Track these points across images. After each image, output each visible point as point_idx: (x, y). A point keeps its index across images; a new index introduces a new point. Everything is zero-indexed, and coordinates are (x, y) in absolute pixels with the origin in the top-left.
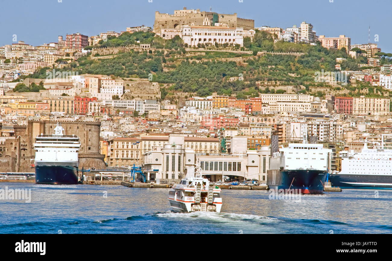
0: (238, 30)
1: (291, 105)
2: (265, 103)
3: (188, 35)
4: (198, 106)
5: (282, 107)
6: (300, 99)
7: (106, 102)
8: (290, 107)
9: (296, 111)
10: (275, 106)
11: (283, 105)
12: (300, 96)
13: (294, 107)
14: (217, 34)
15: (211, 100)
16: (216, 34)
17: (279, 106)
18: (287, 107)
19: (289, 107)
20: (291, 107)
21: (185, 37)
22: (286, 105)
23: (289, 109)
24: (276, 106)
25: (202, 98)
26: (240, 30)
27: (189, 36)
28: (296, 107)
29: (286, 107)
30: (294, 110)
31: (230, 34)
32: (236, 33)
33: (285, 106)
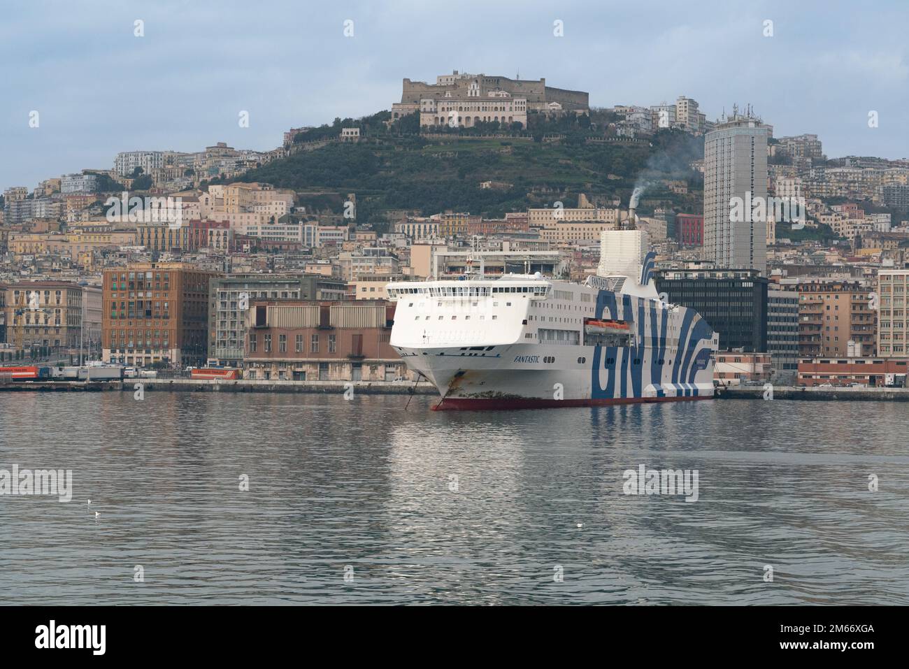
0: (517, 100)
1: (582, 229)
2: (537, 225)
3: (429, 110)
4: (414, 233)
5: (565, 232)
6: (598, 217)
7: (248, 228)
8: (580, 232)
9: (591, 238)
10: (552, 231)
11: (568, 229)
12: (599, 212)
13: (586, 231)
14: (481, 108)
15: (438, 222)
16: (479, 108)
17: (560, 231)
18: (574, 232)
19: (578, 232)
20: (582, 232)
21: (424, 114)
22: (572, 229)
23: (578, 236)
24: (554, 231)
25: (423, 219)
26: (520, 100)
27: (431, 112)
28: (590, 231)
29: (572, 232)
30: (586, 238)
31: (504, 108)
32: (514, 106)
33: (570, 231)
